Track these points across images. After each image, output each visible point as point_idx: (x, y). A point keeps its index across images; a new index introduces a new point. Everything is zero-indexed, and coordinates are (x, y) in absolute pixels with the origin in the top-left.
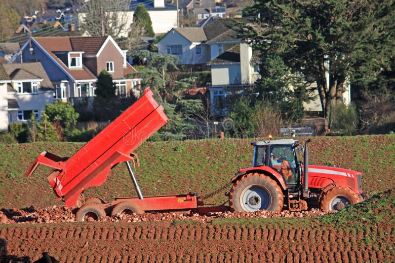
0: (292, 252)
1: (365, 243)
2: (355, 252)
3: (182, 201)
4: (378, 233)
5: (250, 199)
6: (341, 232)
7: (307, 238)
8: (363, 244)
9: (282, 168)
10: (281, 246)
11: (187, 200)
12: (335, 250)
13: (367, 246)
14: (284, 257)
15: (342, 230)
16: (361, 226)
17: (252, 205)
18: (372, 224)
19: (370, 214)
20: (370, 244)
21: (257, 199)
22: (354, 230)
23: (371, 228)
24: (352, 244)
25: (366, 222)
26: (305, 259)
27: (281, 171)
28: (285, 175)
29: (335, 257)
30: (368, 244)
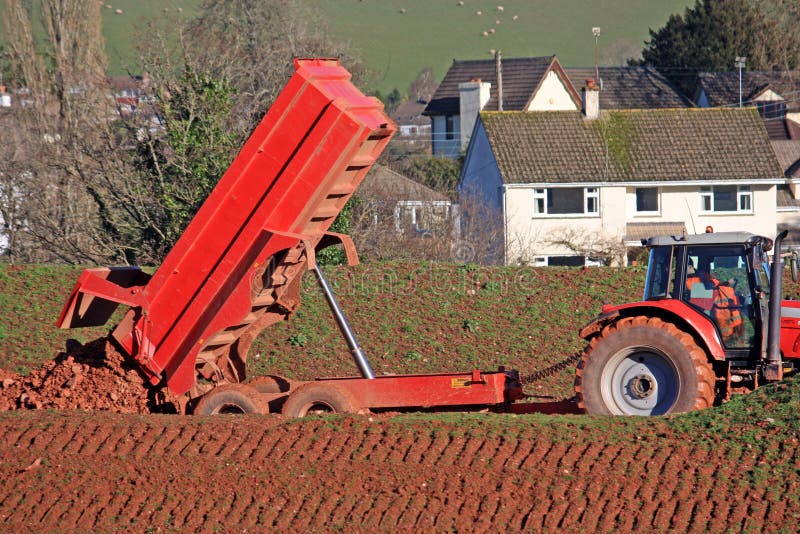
0: (551, 498)
1: (751, 482)
2: (714, 502)
3: (461, 384)
4: (793, 458)
5: (630, 382)
6: (702, 454)
7: (608, 465)
8: (744, 484)
9: (715, 306)
10: (529, 483)
11: (472, 383)
12: (665, 496)
13: (753, 488)
14: (525, 511)
15: (706, 447)
16: (758, 438)
17: (633, 397)
18: (786, 434)
19: (791, 409)
20: (761, 484)
21: (646, 384)
22: (738, 448)
23: (781, 445)
24: (715, 483)
25: (773, 428)
26: (576, 517)
27: (713, 312)
28: (722, 323)
29: (655, 515)
30: (758, 484)
